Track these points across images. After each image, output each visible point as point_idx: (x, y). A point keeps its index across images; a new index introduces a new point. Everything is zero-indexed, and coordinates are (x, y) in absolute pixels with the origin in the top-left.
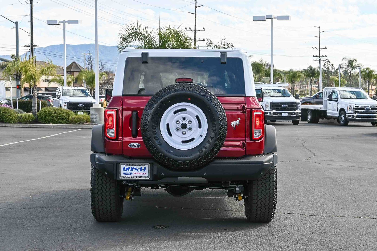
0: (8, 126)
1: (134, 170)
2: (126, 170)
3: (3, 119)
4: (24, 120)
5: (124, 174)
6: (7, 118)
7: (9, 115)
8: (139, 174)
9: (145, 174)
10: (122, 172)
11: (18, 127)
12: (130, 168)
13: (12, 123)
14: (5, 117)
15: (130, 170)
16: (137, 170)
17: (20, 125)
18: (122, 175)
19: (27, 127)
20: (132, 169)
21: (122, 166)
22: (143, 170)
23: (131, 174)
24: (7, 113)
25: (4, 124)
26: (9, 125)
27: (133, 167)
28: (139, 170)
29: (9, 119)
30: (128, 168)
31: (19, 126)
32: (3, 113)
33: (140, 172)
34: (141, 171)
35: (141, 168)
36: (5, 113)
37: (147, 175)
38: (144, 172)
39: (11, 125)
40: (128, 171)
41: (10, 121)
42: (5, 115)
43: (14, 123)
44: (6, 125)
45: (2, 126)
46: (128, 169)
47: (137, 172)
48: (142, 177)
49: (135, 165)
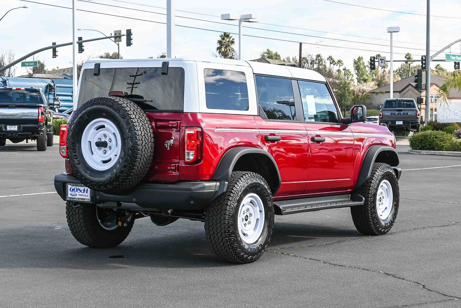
0: (438, 154)
1: (79, 191)
2: (72, 191)
3: (434, 146)
4: (458, 147)
5: (71, 195)
6: (438, 144)
7: (441, 141)
8: (82, 195)
9: (88, 196)
10: (69, 192)
11: (448, 156)
12: (76, 189)
13: (444, 151)
14: (436, 143)
15: (75, 191)
16: (81, 191)
17: (451, 153)
18: (69, 196)
19: (459, 155)
20: (77, 191)
21: (69, 186)
22: (85, 192)
23: (76, 195)
24: (438, 139)
25: (433, 152)
26: (439, 152)
27: (78, 187)
28: (82, 191)
29: (441, 146)
30: (73, 188)
31: (450, 155)
32: (434, 138)
33: (83, 194)
34: (84, 192)
35: (84, 189)
36: (436, 138)
37: (89, 197)
38: (87, 194)
39: (440, 152)
40: (73, 192)
41: (441, 148)
42: (436, 141)
43: (446, 151)
44: (435, 152)
45: (431, 154)
46: (73, 190)
47: (80, 193)
48: (84, 199)
49: (79, 186)
